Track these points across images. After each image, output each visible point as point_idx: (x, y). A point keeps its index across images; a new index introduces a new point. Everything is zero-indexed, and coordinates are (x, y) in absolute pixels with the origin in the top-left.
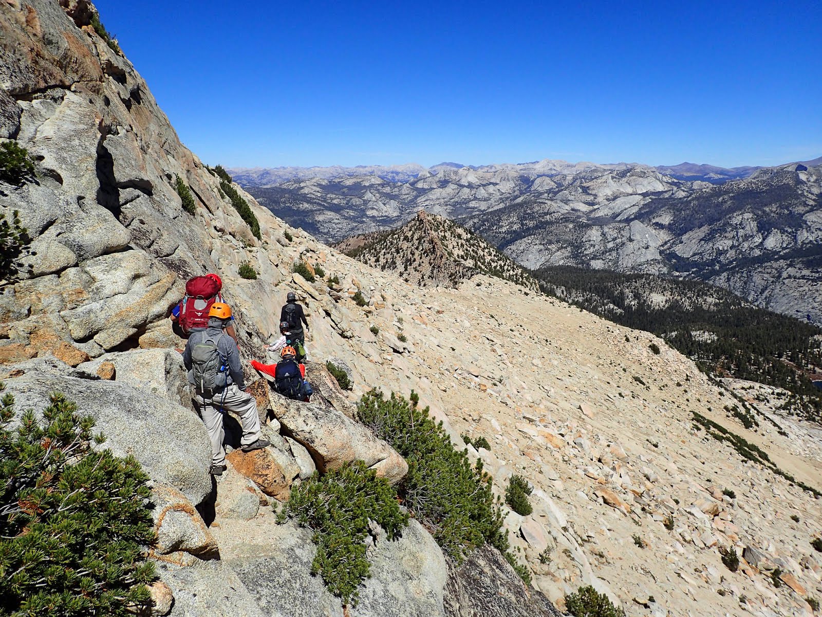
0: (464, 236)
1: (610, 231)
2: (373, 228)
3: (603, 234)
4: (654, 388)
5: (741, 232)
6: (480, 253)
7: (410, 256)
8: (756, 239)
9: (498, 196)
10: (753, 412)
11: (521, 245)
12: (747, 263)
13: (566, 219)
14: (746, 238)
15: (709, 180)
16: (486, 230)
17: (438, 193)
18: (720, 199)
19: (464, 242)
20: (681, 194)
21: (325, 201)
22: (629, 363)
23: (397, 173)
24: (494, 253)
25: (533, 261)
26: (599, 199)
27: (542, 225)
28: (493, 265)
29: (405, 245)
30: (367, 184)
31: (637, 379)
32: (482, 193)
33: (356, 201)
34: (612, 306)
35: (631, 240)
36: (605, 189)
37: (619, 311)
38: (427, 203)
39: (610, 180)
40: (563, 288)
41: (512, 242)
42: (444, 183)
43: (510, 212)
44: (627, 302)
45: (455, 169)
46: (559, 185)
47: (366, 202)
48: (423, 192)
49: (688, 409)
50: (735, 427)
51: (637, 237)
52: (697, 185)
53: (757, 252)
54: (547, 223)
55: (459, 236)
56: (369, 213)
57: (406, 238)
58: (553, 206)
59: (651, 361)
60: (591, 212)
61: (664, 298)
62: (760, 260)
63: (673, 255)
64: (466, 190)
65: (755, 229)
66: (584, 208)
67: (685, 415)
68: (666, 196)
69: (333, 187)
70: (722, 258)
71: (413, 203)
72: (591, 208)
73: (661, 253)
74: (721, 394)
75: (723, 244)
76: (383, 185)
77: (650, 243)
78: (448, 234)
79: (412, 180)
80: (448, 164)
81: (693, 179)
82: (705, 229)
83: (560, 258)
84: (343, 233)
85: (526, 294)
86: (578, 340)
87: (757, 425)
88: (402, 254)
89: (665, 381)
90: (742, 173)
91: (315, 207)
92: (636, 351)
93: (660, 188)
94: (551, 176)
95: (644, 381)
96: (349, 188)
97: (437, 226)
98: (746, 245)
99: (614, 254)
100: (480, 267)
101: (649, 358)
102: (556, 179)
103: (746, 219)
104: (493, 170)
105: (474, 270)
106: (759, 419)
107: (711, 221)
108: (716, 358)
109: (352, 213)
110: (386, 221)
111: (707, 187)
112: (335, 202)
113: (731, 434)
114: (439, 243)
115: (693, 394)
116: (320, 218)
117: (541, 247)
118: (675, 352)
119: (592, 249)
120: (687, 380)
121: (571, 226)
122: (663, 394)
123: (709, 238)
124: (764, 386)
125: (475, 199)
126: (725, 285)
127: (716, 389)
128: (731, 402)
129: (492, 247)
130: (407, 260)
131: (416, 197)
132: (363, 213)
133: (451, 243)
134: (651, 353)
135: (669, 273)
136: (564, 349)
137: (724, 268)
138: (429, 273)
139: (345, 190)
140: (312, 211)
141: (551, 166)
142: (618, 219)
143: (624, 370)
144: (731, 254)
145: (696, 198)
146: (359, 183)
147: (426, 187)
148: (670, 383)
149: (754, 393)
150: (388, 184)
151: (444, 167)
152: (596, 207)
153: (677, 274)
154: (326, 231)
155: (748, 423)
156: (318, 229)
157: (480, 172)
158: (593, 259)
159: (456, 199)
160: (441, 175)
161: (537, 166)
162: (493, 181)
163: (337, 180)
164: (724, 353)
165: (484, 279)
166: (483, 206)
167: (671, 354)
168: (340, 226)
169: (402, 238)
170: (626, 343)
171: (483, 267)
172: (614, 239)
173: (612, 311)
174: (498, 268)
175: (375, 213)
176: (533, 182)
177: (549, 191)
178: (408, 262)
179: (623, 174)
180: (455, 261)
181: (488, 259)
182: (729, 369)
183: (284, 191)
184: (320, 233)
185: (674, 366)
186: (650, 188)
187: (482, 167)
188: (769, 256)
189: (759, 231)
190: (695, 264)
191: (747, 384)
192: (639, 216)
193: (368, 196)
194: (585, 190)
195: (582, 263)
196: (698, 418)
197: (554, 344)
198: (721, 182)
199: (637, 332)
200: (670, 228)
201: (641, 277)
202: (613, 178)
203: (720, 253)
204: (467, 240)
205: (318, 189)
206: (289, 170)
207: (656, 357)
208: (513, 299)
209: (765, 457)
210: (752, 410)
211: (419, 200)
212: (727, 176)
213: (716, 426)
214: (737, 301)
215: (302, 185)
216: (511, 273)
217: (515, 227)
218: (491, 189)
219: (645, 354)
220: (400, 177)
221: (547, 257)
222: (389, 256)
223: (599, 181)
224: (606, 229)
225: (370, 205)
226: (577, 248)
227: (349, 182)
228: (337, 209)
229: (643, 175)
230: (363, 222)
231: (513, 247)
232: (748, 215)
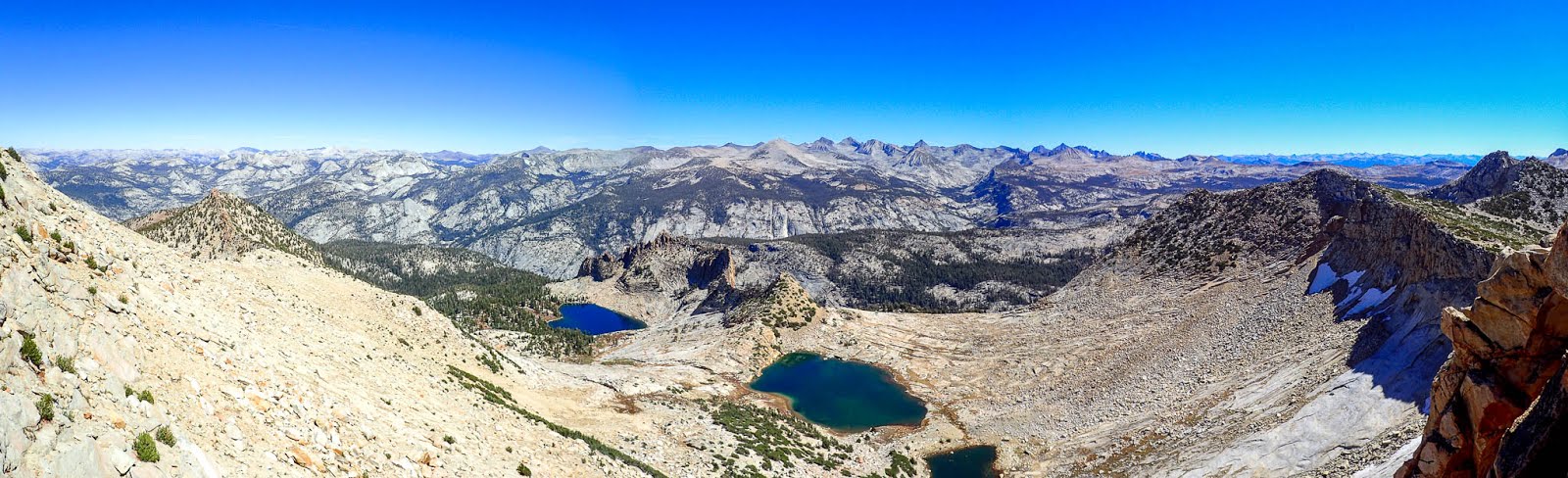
0: (254, 212)
1: (388, 208)
2: (176, 204)
3: (382, 211)
4: (417, 347)
5: (489, 206)
6: (268, 228)
7: (203, 230)
8: (500, 211)
9: (290, 177)
10: (499, 357)
11: (311, 221)
12: (495, 230)
13: (350, 198)
14: (494, 210)
15: (463, 164)
16: (280, 208)
17: (236, 173)
18: (472, 180)
19: (253, 218)
20: (442, 176)
21: (134, 180)
22: (396, 326)
23: (200, 156)
24: (281, 229)
25: (322, 236)
26: (377, 180)
27: (329, 203)
28: (280, 239)
29: (198, 220)
30: (173, 165)
31: (402, 341)
32: (275, 174)
33: (162, 180)
34: (391, 274)
35: (405, 215)
36: (381, 172)
37: (397, 279)
38: (226, 183)
39: (385, 164)
40: (348, 260)
41: (303, 218)
42: (241, 166)
43: (301, 192)
44: (403, 270)
45: (252, 153)
46: (344, 168)
47: (170, 181)
48: (223, 172)
49: (445, 363)
50: (484, 374)
51: (410, 212)
52: (454, 168)
53: (502, 222)
54: (333, 201)
55: (249, 213)
56: (173, 191)
57: (200, 214)
58: (339, 186)
59: (415, 323)
60: (371, 191)
61: (434, 265)
62: (504, 227)
63: (439, 227)
64: (262, 172)
65: (499, 203)
66: (366, 188)
67: (441, 369)
68: (431, 177)
69: (142, 167)
70: (477, 228)
71: (214, 181)
72: (371, 188)
73: (430, 225)
74: (473, 345)
75: (477, 215)
76: (186, 166)
77: (422, 218)
78: (238, 211)
79: (213, 162)
80: (246, 149)
81: (452, 163)
82: (463, 204)
83: (346, 232)
84: (149, 208)
85: (304, 266)
86: (351, 308)
87: (502, 369)
88: (195, 228)
89: (427, 340)
90: (486, 159)
91: (126, 185)
92: (401, 315)
93: (426, 171)
94: (336, 160)
95: (408, 342)
96: (156, 168)
97: (229, 203)
98: (494, 215)
99: (392, 227)
100: (266, 242)
101: (412, 320)
102: (342, 162)
103: (490, 195)
104: (286, 154)
105: (262, 243)
106: (504, 363)
107: (466, 197)
108: (476, 313)
109: (158, 191)
110: (188, 198)
111: (461, 170)
112: (143, 180)
113: (481, 381)
114: (229, 219)
115: (449, 350)
116: (129, 194)
117: (330, 223)
118: (435, 312)
119: (373, 224)
120: (445, 336)
121: (354, 203)
122: (425, 353)
123: (466, 211)
124: (512, 333)
125: (270, 179)
126: (481, 250)
127: (469, 342)
128: (480, 351)
129: (279, 222)
130: (200, 234)
131: (217, 177)
132: (168, 191)
133: (241, 219)
134: (415, 315)
135: (438, 242)
136: (336, 316)
137: (479, 235)
138: (219, 247)
139: (153, 170)
140: (122, 188)
141: (336, 152)
142: (394, 197)
143: (391, 333)
144: (484, 224)
145: (454, 179)
146: (166, 164)
147: (225, 168)
148: (431, 342)
149: (505, 339)
150: (192, 165)
151: (243, 152)
152: (375, 187)
153: (444, 243)
154: (134, 206)
155: (494, 369)
156: (126, 204)
157: (274, 156)
158: (374, 232)
159: (253, 180)
160: (239, 159)
161: (323, 152)
162: (286, 163)
163: (145, 161)
164: (482, 308)
165: (266, 252)
166: (277, 186)
167: (431, 315)
168: (146, 202)
169: (196, 213)
170: (393, 308)
171: (270, 241)
172: (391, 215)
173: (390, 279)
174: (285, 242)
175: (178, 191)
176: (321, 165)
177: (335, 174)
178: (201, 236)
179: (395, 159)
180: (243, 236)
181: (275, 234)
182: (487, 321)
183: (99, 170)
184: (128, 207)
185: (433, 325)
186: (418, 171)
187: (275, 152)
188: (510, 224)
189: (502, 204)
190: (457, 234)
191: (499, 333)
192: (410, 195)
193: (173, 175)
194: (366, 173)
195: (366, 237)
196: (453, 371)
197: (326, 313)
198: (471, 166)
199: (402, 297)
200: (436, 204)
201: (414, 247)
202: (388, 162)
203: (476, 223)
204: (256, 217)
205: (129, 169)
206: (105, 151)
207: (418, 318)
208: (291, 270)
209: (508, 396)
210: (498, 356)
211: (220, 180)
212: (475, 161)
213: (468, 376)
214: (490, 262)
215: (115, 165)
216: (297, 246)
217: (306, 205)
218: (284, 171)
219: (410, 316)
220: (203, 159)
221: (335, 232)
222: (183, 230)
223: (377, 165)
224: (384, 206)
225: (174, 184)
226: (360, 224)
227: (156, 163)
228: (144, 187)
229: (412, 160)
230: (168, 199)
231: (304, 223)
232: (492, 192)
